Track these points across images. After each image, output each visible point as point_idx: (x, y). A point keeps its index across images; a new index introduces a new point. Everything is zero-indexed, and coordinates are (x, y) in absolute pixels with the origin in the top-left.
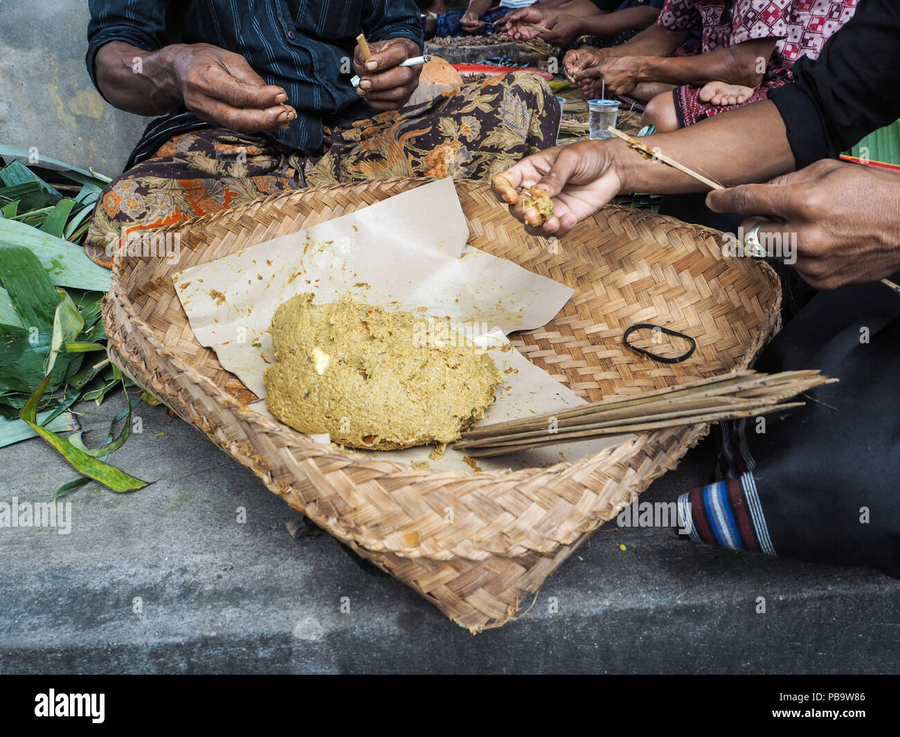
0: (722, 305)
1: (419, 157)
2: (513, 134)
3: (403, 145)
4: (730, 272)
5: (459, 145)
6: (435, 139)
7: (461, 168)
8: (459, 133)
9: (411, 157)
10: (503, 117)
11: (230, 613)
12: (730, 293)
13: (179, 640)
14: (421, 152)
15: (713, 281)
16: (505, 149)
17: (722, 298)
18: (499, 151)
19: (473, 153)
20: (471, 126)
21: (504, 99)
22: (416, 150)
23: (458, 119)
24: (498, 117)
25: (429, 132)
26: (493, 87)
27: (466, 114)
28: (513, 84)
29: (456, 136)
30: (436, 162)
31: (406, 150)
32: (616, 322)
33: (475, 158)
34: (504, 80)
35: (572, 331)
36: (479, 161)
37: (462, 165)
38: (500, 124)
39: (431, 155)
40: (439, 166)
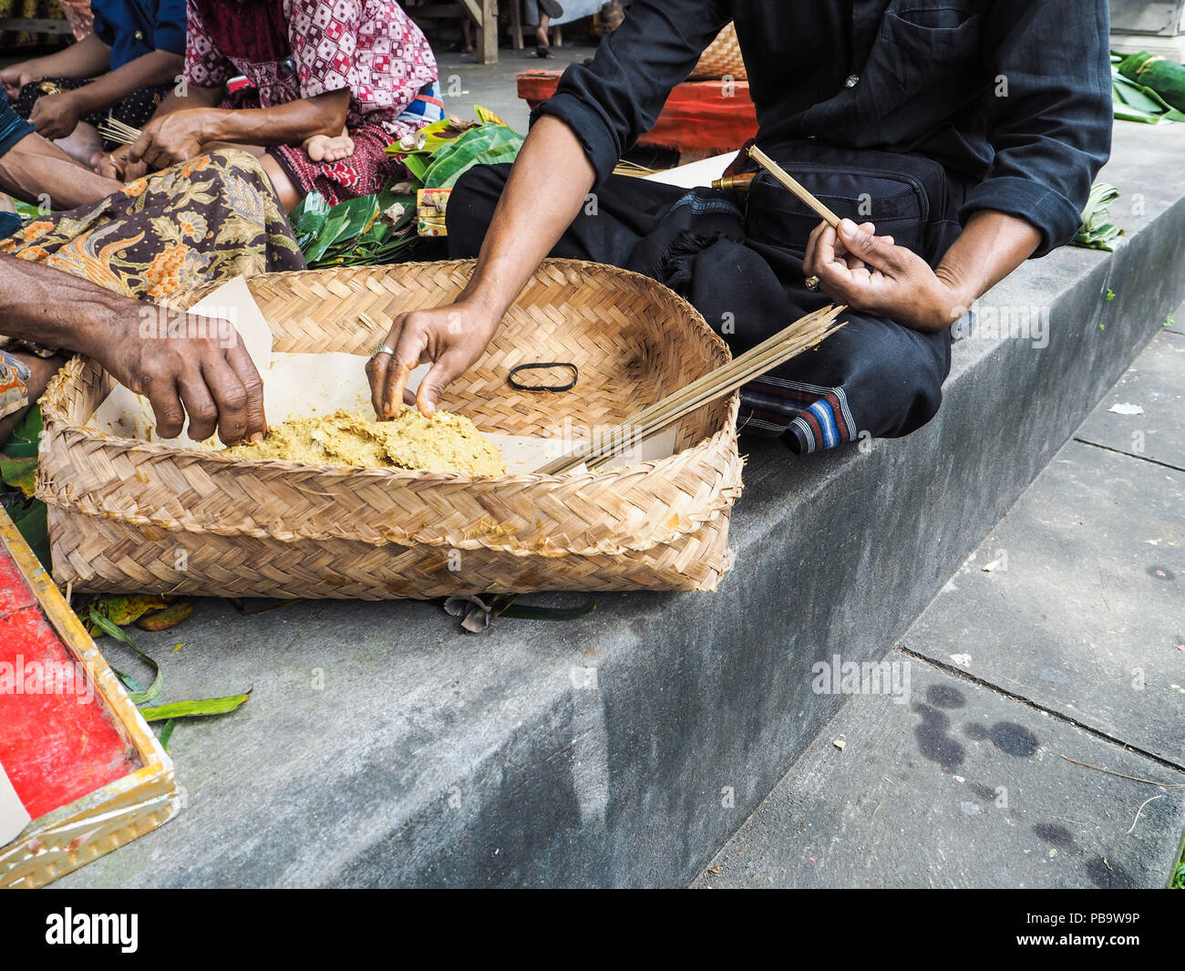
0: (579, 325)
1: (137, 273)
2: (250, 223)
3: (108, 263)
4: (581, 293)
5: (186, 249)
6: (153, 246)
7: (200, 275)
8: (182, 234)
9: (126, 276)
10: (232, 205)
11: (509, 705)
12: (584, 313)
13: (495, 748)
14: (137, 266)
15: (563, 307)
16: (248, 243)
17: (577, 319)
18: (238, 245)
19: (209, 254)
20: (194, 225)
21: (226, 184)
22: (129, 265)
23: (173, 216)
24: (226, 206)
25: (143, 240)
26: (202, 173)
27: (182, 210)
28: (227, 166)
29: (179, 238)
30: (161, 275)
31: (113, 267)
32: (491, 375)
33: (213, 259)
34: (212, 163)
35: (458, 396)
36: (216, 264)
37: (200, 272)
38: (230, 215)
39: (154, 267)
40: (166, 280)
